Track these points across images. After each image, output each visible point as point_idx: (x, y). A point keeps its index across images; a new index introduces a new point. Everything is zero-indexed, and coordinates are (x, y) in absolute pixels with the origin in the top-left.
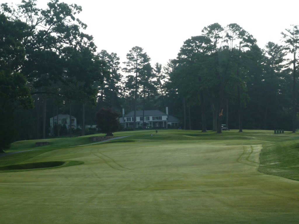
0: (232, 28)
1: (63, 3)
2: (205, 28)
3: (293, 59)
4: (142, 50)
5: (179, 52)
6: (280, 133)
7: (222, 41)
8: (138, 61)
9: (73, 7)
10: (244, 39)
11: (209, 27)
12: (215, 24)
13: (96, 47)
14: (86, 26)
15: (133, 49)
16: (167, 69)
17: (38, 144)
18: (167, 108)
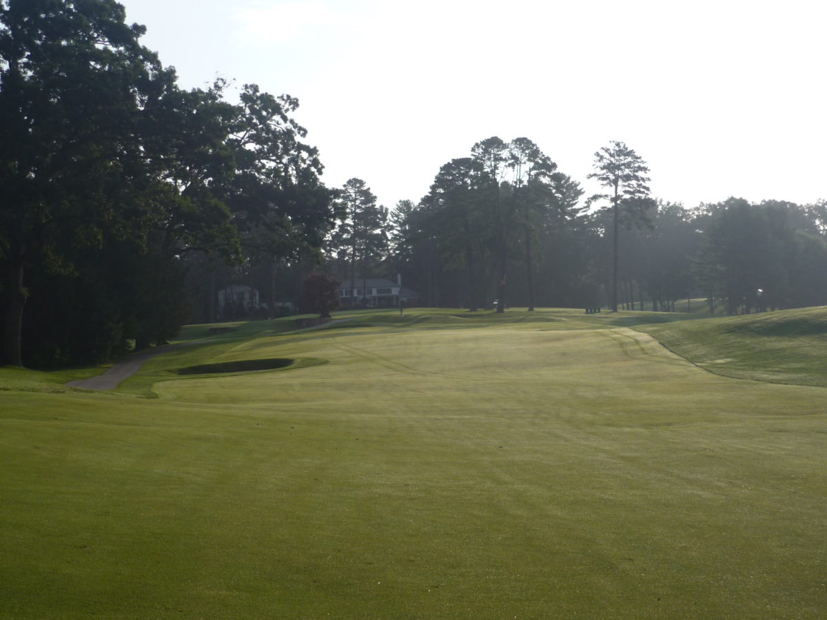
0: (520, 145)
1: (266, 93)
2: (477, 144)
3: (614, 196)
4: (363, 184)
5: (433, 183)
6: (595, 312)
7: (506, 166)
8: (357, 201)
9: (283, 100)
10: (536, 163)
11: (483, 143)
12: (493, 138)
13: (323, 167)
14: (306, 132)
15: (349, 182)
16: (397, 216)
17: (214, 332)
18: (399, 276)
